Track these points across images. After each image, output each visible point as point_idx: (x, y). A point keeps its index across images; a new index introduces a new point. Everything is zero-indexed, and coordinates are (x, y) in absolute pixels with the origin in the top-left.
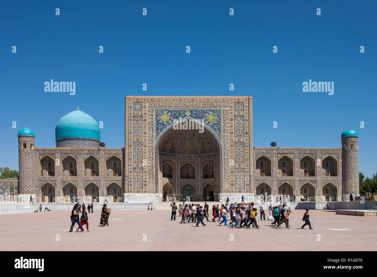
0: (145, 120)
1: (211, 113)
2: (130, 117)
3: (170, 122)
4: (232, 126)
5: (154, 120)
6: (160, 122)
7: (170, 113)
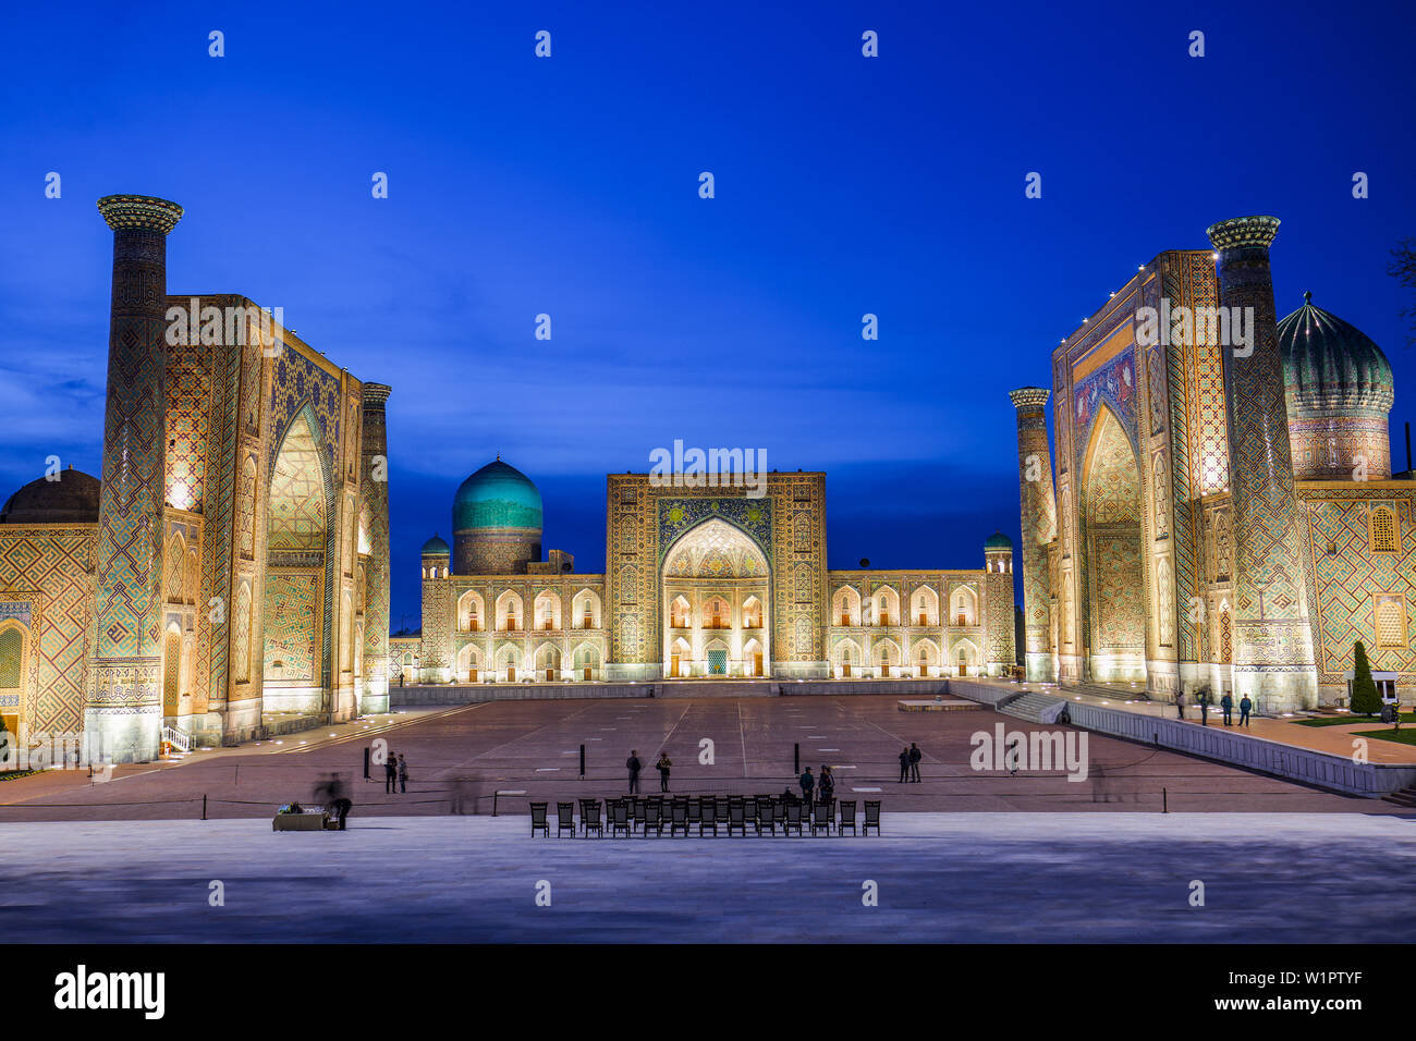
0: (642, 521)
1: (755, 505)
2: (617, 514)
3: (684, 523)
4: (790, 531)
5: (658, 521)
6: (668, 523)
7: (684, 507)
